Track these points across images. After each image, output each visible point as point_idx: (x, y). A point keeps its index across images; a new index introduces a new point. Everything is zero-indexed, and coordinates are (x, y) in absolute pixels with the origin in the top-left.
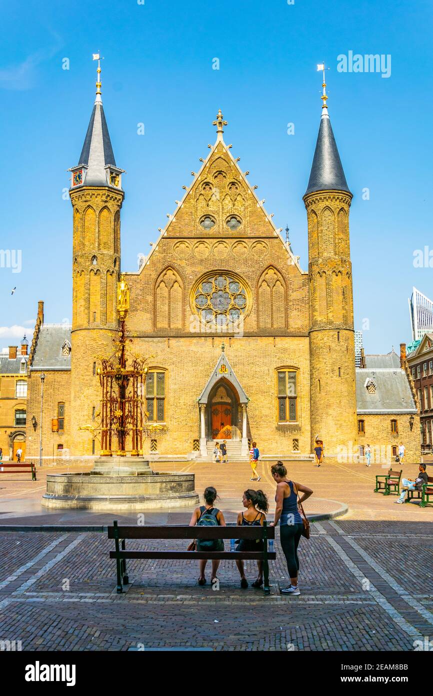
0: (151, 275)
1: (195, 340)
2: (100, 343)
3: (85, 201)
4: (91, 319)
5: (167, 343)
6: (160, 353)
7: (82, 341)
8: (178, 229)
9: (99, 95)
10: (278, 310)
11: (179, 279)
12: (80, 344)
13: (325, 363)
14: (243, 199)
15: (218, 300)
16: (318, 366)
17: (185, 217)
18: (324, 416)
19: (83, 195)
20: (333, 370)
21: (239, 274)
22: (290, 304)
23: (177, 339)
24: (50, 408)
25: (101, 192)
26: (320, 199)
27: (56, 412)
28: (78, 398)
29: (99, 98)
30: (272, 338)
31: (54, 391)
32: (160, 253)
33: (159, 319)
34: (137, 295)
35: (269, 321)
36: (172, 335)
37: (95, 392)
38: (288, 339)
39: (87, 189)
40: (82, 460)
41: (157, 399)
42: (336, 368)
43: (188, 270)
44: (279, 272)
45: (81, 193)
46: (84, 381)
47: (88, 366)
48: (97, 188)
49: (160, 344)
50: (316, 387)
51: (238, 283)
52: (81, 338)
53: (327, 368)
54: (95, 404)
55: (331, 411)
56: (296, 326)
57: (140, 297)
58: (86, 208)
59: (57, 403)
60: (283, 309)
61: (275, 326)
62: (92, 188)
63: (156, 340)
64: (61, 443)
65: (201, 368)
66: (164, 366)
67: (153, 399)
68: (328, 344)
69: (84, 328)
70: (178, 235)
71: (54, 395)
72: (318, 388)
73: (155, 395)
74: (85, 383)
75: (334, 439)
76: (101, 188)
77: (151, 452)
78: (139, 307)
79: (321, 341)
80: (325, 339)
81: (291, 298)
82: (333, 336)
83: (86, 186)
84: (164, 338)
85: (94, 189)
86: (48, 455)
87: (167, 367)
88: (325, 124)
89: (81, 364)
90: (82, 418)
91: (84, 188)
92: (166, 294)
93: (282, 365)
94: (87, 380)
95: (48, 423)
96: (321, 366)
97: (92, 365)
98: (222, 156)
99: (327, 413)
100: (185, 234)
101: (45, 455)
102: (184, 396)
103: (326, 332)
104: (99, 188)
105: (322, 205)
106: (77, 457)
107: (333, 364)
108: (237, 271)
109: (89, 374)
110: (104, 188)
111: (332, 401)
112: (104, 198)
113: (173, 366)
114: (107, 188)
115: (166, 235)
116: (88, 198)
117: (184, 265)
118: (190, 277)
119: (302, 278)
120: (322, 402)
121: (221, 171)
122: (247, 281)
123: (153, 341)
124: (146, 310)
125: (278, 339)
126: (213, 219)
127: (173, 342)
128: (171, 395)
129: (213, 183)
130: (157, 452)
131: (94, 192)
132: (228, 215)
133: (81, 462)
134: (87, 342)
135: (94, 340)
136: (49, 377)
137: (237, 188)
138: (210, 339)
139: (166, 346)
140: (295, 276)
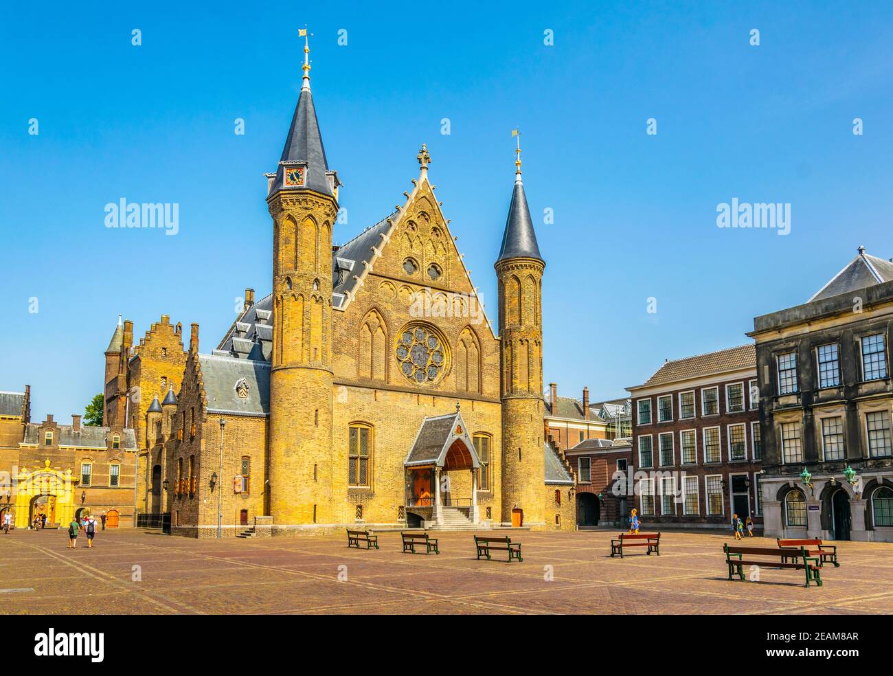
0: (356, 314)
1: (401, 395)
2: (322, 387)
3: (306, 209)
4: (312, 356)
5: (373, 395)
6: (366, 406)
7: (301, 383)
8: (385, 267)
9: (306, 80)
10: (473, 373)
11: (383, 323)
12: (297, 386)
13: (527, 432)
14: (444, 249)
15: (417, 354)
16: (519, 434)
17: (391, 254)
18: (525, 484)
19: (303, 200)
20: (534, 440)
21: (441, 329)
22: (485, 368)
23: (384, 392)
24: (231, 462)
25: (325, 202)
26: (525, 265)
27: (240, 468)
28: (294, 452)
29: (306, 84)
30: (470, 402)
31: (236, 441)
32: (365, 290)
33: (362, 367)
34: (342, 335)
35: (465, 383)
36: (379, 387)
37: (317, 447)
38: (484, 404)
39: (311, 194)
40: (302, 529)
41: (361, 459)
42: (536, 438)
43: (394, 316)
44: (475, 333)
45: (301, 197)
46: (304, 433)
47: (309, 414)
48: (322, 196)
49: (367, 396)
50: (516, 454)
51: (436, 338)
52: (298, 378)
53: (529, 437)
54: (318, 460)
55: (531, 480)
56: (489, 392)
57: (344, 338)
58: (306, 217)
59: (240, 458)
60: (477, 373)
61: (470, 389)
62: (317, 194)
63: (362, 390)
64: (245, 508)
65: (406, 427)
66: (370, 422)
67: (356, 458)
68: (529, 413)
69: (303, 366)
70: (384, 273)
71: (236, 447)
72: (518, 457)
73: (359, 454)
74: (304, 435)
75: (534, 508)
76: (327, 197)
77: (357, 520)
78: (343, 350)
79: (524, 410)
80: (527, 407)
81: (485, 362)
82: (534, 405)
83: (311, 190)
84: (371, 390)
85: (318, 196)
86: (228, 524)
87: (373, 423)
88: (520, 191)
89: (299, 411)
90: (301, 478)
91: (307, 191)
92: (369, 339)
93: (479, 430)
94: (307, 431)
95: (229, 482)
96: (523, 434)
97: (313, 413)
98: (427, 196)
99: (528, 482)
100: (391, 274)
101: (225, 524)
102: (390, 457)
103: (526, 401)
104: (324, 197)
105: (526, 272)
106: (291, 526)
107: (534, 433)
108: (439, 325)
109: (310, 423)
110: (329, 198)
111: (533, 469)
112: (327, 210)
113: (379, 423)
114: (332, 199)
115: (372, 270)
116: (310, 205)
117: (389, 309)
118: (396, 324)
119: (494, 343)
120: (523, 470)
121: (425, 212)
122: (448, 338)
123: (359, 391)
124: (349, 354)
125: (476, 403)
126: (415, 263)
127: (380, 394)
128: (377, 455)
129: (418, 223)
130: (362, 520)
131: (317, 199)
132: (430, 262)
133: (300, 531)
134: (308, 385)
135: (316, 382)
136: (231, 423)
137: (437, 235)
138: (415, 396)
139: (373, 399)
140: (489, 340)
